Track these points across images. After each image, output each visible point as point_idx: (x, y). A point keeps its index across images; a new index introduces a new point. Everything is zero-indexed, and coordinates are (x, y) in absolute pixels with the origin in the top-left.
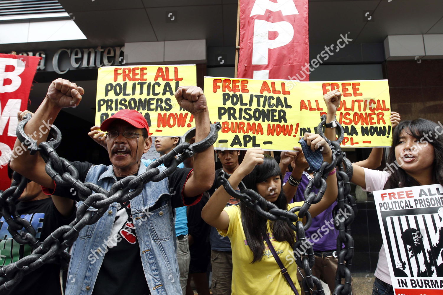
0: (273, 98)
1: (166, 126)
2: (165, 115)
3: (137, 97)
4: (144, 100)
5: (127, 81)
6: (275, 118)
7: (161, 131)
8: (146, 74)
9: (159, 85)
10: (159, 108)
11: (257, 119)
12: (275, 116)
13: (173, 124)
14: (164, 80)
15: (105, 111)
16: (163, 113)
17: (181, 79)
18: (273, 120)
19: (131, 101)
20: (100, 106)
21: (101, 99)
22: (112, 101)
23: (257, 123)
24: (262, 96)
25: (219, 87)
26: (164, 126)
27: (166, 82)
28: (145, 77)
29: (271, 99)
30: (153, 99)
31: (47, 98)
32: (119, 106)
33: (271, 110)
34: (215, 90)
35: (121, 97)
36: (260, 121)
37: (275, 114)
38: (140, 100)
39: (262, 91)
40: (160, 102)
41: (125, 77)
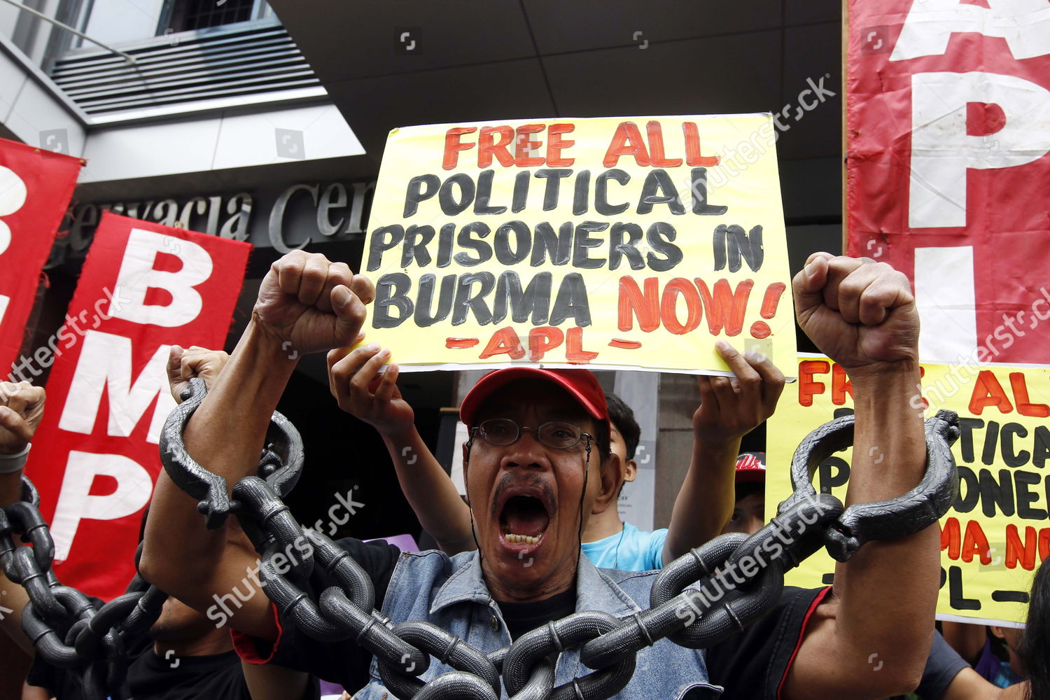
0: (1023, 433)
1: (658, 326)
2: (651, 284)
3: (533, 216)
4: (562, 230)
5: (495, 165)
6: (1033, 505)
7: (637, 345)
8: (570, 143)
9: (623, 178)
10: (625, 260)
11: (966, 507)
12: (1035, 497)
13: (690, 319)
14: (642, 160)
15: (397, 269)
16: (642, 276)
17: (714, 161)
18: (1026, 513)
19: (507, 230)
20: (378, 248)
21: (386, 225)
22: (428, 232)
23: (964, 518)
24: (980, 423)
25: (821, 388)
26: (648, 326)
27: (650, 169)
28: (565, 154)
29: (1015, 434)
30: (599, 227)
31: (255, 323)
32: (457, 249)
33: (1017, 473)
34: (808, 397)
35: (468, 217)
36: (977, 513)
37: (1032, 488)
38: (545, 229)
39: (976, 406)
40: (626, 237)
41: (486, 154)
